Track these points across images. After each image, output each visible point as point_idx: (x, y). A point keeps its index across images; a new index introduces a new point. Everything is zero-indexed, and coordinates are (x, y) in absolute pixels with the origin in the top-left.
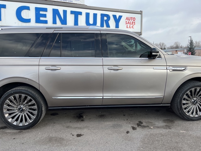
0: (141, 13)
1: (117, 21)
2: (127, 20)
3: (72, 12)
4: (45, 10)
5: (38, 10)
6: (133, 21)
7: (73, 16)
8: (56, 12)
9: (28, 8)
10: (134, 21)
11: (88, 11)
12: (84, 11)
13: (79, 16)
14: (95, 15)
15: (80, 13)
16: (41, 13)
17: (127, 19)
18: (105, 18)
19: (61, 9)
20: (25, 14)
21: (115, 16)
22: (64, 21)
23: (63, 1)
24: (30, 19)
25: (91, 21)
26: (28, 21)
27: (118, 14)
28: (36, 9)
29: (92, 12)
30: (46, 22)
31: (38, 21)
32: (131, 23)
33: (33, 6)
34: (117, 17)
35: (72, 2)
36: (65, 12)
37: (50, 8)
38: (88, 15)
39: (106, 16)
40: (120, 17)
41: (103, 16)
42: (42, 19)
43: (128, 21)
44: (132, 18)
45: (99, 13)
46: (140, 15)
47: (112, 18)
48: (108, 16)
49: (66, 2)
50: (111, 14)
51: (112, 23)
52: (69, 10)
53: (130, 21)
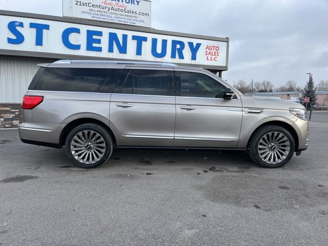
0: (227, 40)
1: (194, 50)
2: (207, 49)
3: (134, 38)
4: (100, 34)
5: (90, 34)
6: (215, 51)
7: (135, 42)
8: (113, 37)
9: (78, 31)
10: (217, 52)
11: (155, 36)
12: (150, 36)
13: (143, 42)
14: (164, 42)
15: (145, 39)
16: (95, 37)
17: (207, 47)
18: (178, 46)
19: (120, 33)
20: (73, 38)
21: (191, 44)
22: (123, 50)
23: (123, 23)
24: (80, 45)
25: (159, 50)
26: (77, 47)
28: (88, 32)
29: (160, 38)
30: (100, 49)
31: (90, 47)
32: (213, 54)
33: (84, 29)
34: (195, 46)
35: (134, 25)
36: (125, 37)
37: (106, 32)
38: (154, 41)
39: (180, 43)
40: (199, 45)
41: (174, 43)
42: (95, 45)
43: (208, 51)
44: (214, 47)
45: (170, 39)
46: (226, 43)
47: (187, 47)
48: (182, 44)
49: (127, 24)
50: (186, 41)
51: (187, 52)
52: (130, 34)
53: (211, 51)
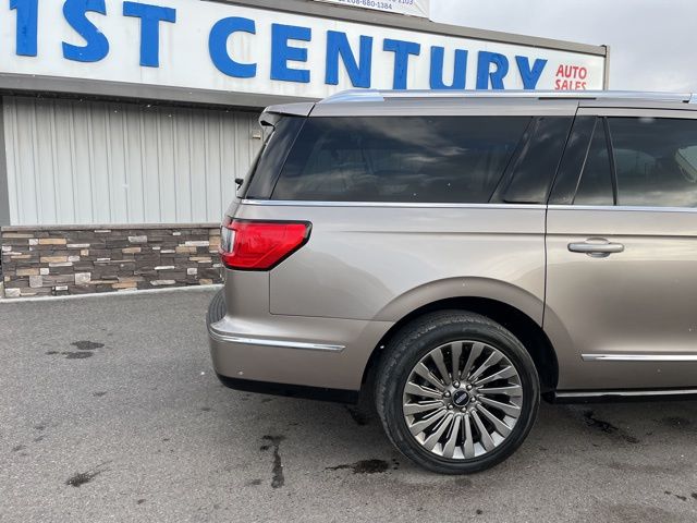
0: (603, 52)
1: (530, 75)
2: (560, 74)
3: (389, 45)
4: (305, 34)
5: (280, 33)
6: (578, 79)
7: (391, 56)
8: (337, 43)
9: (248, 26)
10: (582, 81)
11: (438, 41)
12: (426, 42)
13: (411, 57)
14: (461, 56)
15: (414, 49)
16: (291, 43)
17: (560, 71)
18: (493, 68)
19: (353, 33)
20: (239, 47)
21: (522, 62)
22: (361, 77)
23: (361, 5)
24: (255, 65)
25: (448, 77)
26: (248, 71)
27: (532, 55)
28: (276, 28)
29: (451, 45)
30: (303, 77)
31: (279, 72)
32: (573, 87)
33: (264, 20)
34: (531, 65)
35: (388, 10)
36: (366, 43)
37: (320, 28)
38: (437, 54)
39: (496, 59)
40: (540, 64)
41: (485, 58)
42: (292, 65)
43: (563, 79)
44: (576, 68)
45: (473, 48)
46: (602, 58)
47: (513, 68)
48: (501, 61)
49: (370, 7)
50: (510, 52)
51: (513, 80)
52: (379, 35)
53: (569, 80)
